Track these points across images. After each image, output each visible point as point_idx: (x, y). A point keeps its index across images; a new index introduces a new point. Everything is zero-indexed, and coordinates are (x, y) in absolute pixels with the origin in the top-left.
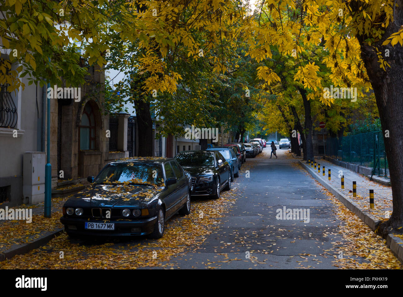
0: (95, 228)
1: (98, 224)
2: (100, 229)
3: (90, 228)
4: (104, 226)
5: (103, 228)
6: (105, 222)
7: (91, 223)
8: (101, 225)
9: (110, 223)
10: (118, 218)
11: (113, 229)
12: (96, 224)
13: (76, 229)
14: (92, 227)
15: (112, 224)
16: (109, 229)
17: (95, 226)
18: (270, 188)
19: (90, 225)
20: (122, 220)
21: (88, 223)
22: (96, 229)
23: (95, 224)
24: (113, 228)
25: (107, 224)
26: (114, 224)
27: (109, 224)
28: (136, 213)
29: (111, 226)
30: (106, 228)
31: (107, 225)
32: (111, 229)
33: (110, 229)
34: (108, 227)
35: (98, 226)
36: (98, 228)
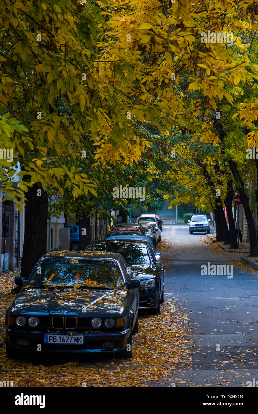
0: (58, 342)
1: (62, 336)
2: (65, 343)
3: (51, 342)
4: (70, 339)
5: (68, 342)
6: (71, 334)
7: (53, 336)
8: (65, 338)
9: (77, 335)
10: (86, 330)
11: (82, 343)
12: (60, 337)
13: (28, 344)
14: (55, 340)
15: (80, 337)
16: (76, 343)
17: (58, 339)
18: (225, 299)
19: (51, 338)
20: (91, 331)
21: (49, 336)
22: (60, 343)
23: (58, 337)
24: (82, 341)
25: (74, 337)
26: (83, 337)
27: (76, 337)
28: (109, 322)
29: (79, 340)
30: (73, 342)
31: (73, 339)
32: (80, 343)
33: (78, 343)
34: (75, 340)
35: (63, 339)
36: (62, 342)
